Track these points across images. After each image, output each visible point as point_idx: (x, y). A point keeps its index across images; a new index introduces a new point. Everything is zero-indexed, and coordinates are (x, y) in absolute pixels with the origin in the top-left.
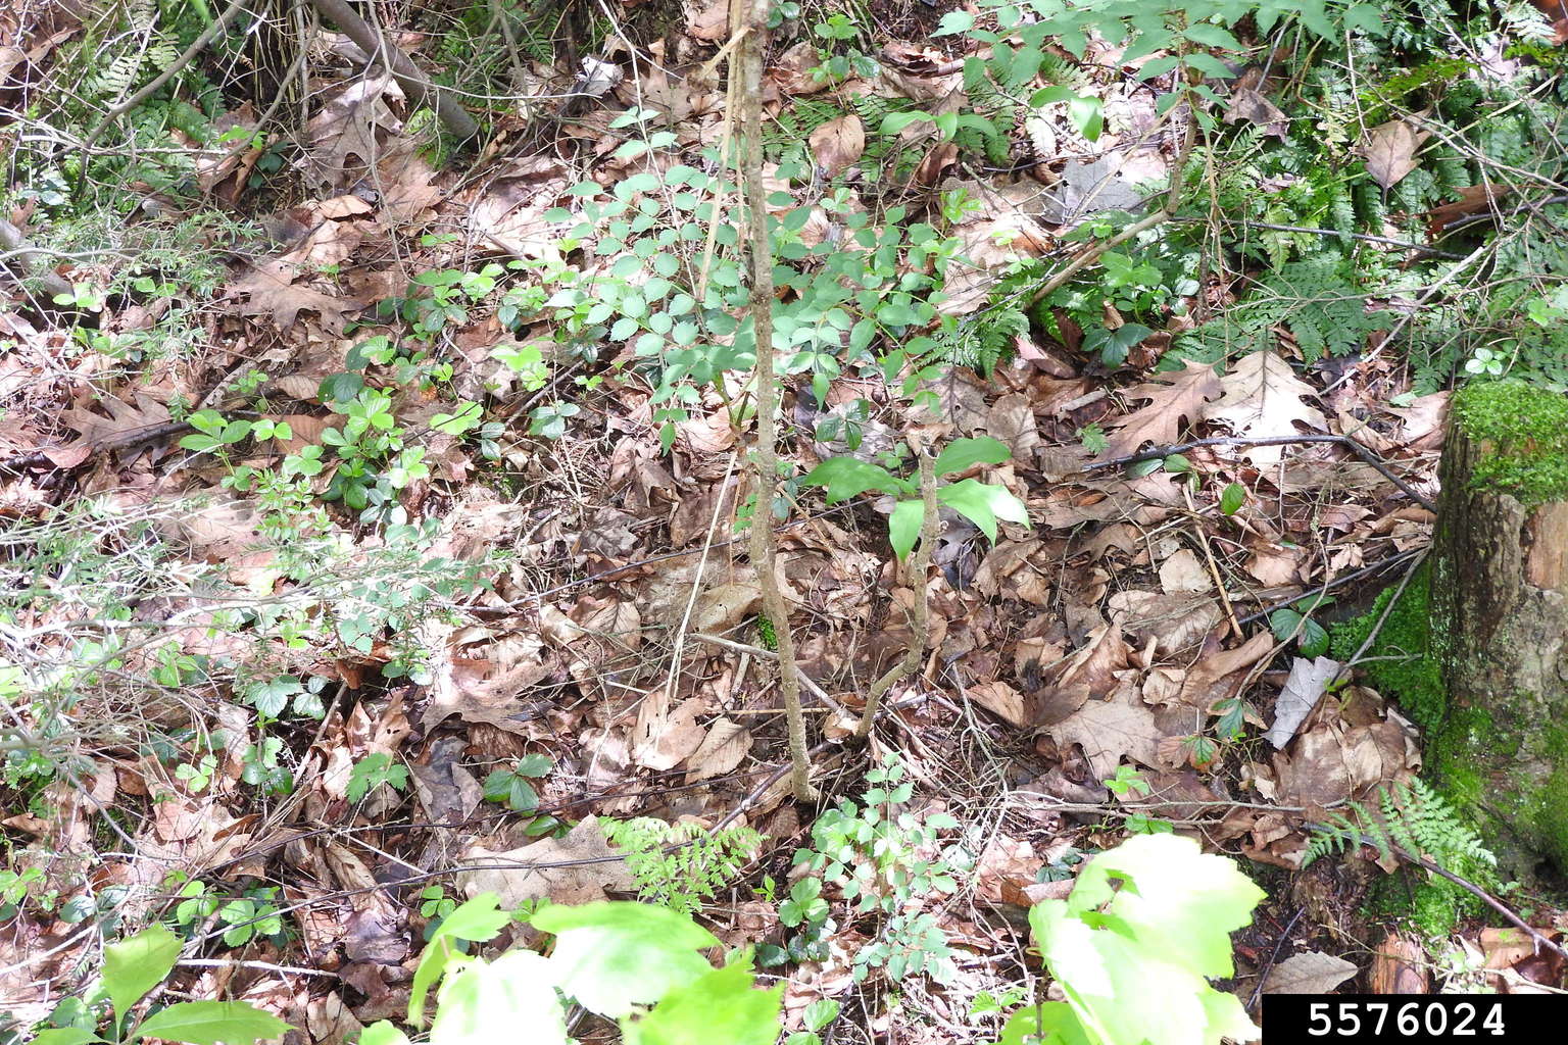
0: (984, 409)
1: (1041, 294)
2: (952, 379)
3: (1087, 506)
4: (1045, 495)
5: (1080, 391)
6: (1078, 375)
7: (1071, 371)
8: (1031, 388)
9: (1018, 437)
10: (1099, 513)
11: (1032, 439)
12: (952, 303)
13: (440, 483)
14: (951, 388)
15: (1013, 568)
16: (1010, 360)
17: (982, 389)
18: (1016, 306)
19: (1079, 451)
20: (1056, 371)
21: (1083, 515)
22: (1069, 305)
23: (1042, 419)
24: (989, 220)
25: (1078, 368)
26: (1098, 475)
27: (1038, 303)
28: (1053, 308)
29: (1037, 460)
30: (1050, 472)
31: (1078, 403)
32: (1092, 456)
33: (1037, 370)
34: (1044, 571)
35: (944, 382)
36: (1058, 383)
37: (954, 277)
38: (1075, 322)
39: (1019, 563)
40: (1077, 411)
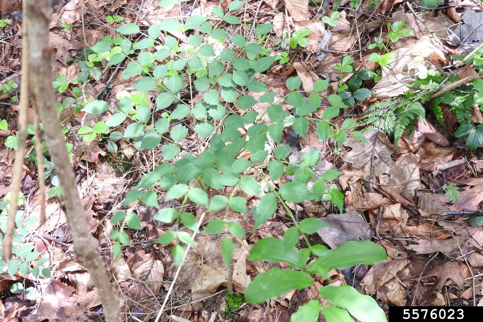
0: (391, 161)
1: (436, 95)
2: (376, 138)
3: (441, 240)
4: (417, 224)
5: (450, 157)
6: (451, 145)
7: (447, 143)
8: (422, 149)
9: (407, 183)
10: (446, 249)
11: (417, 185)
12: (384, 90)
13: (84, 162)
14: (374, 144)
15: (387, 280)
16: (411, 132)
17: (391, 149)
18: (419, 100)
19: (443, 199)
20: (438, 141)
21: (436, 246)
22: (452, 104)
23: (425, 173)
24: (416, 38)
25: (452, 140)
26: (451, 219)
27: (433, 100)
28: (441, 105)
29: (416, 199)
30: (423, 210)
31: (446, 166)
32: (450, 204)
33: (427, 139)
34: (405, 284)
35: (371, 139)
36: (437, 150)
37: (388, 75)
38: (454, 113)
39: (391, 277)
40: (446, 170)
